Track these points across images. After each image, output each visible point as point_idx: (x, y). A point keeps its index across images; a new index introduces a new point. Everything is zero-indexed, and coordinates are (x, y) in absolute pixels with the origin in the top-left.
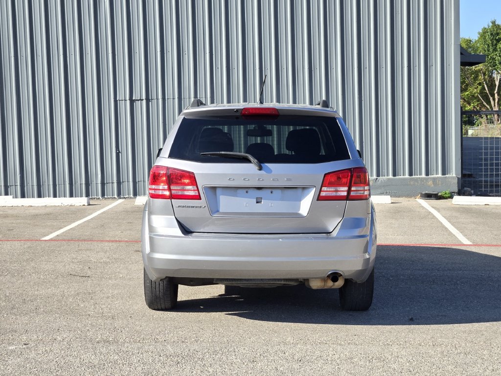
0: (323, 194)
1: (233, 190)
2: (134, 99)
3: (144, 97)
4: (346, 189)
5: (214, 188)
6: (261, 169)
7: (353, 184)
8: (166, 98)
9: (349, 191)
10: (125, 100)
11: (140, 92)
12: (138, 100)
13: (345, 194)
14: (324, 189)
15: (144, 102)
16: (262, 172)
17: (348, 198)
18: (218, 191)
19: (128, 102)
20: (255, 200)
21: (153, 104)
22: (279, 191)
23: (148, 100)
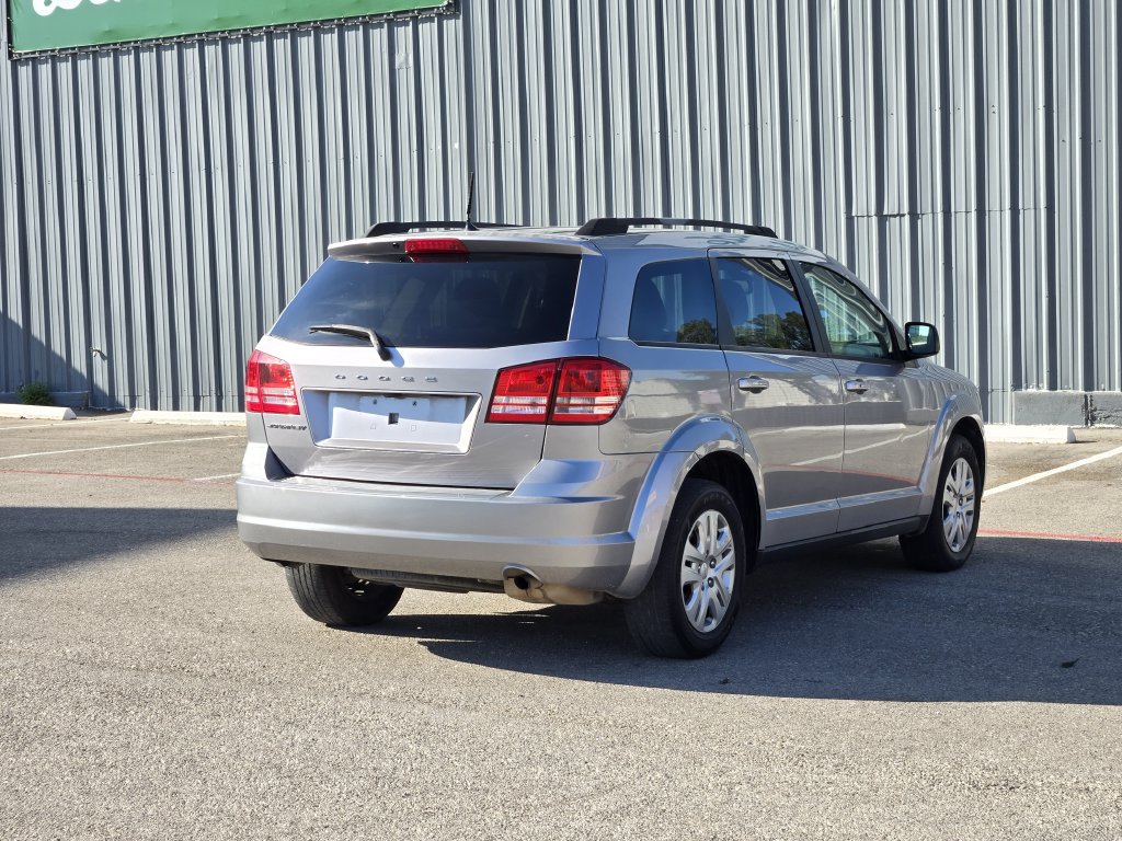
0: (497, 410)
1: (354, 398)
2: (885, 213)
3: (906, 209)
4: (544, 400)
5: (327, 393)
6: (386, 355)
7: (560, 390)
8: (953, 210)
9: (551, 406)
10: (868, 216)
11: (897, 199)
12: (895, 216)
13: (542, 410)
14: (498, 399)
15: (907, 219)
16: (389, 364)
17: (549, 419)
18: (332, 398)
19: (874, 220)
20: (387, 418)
21: (925, 224)
22: (426, 402)
23: (914, 216)
